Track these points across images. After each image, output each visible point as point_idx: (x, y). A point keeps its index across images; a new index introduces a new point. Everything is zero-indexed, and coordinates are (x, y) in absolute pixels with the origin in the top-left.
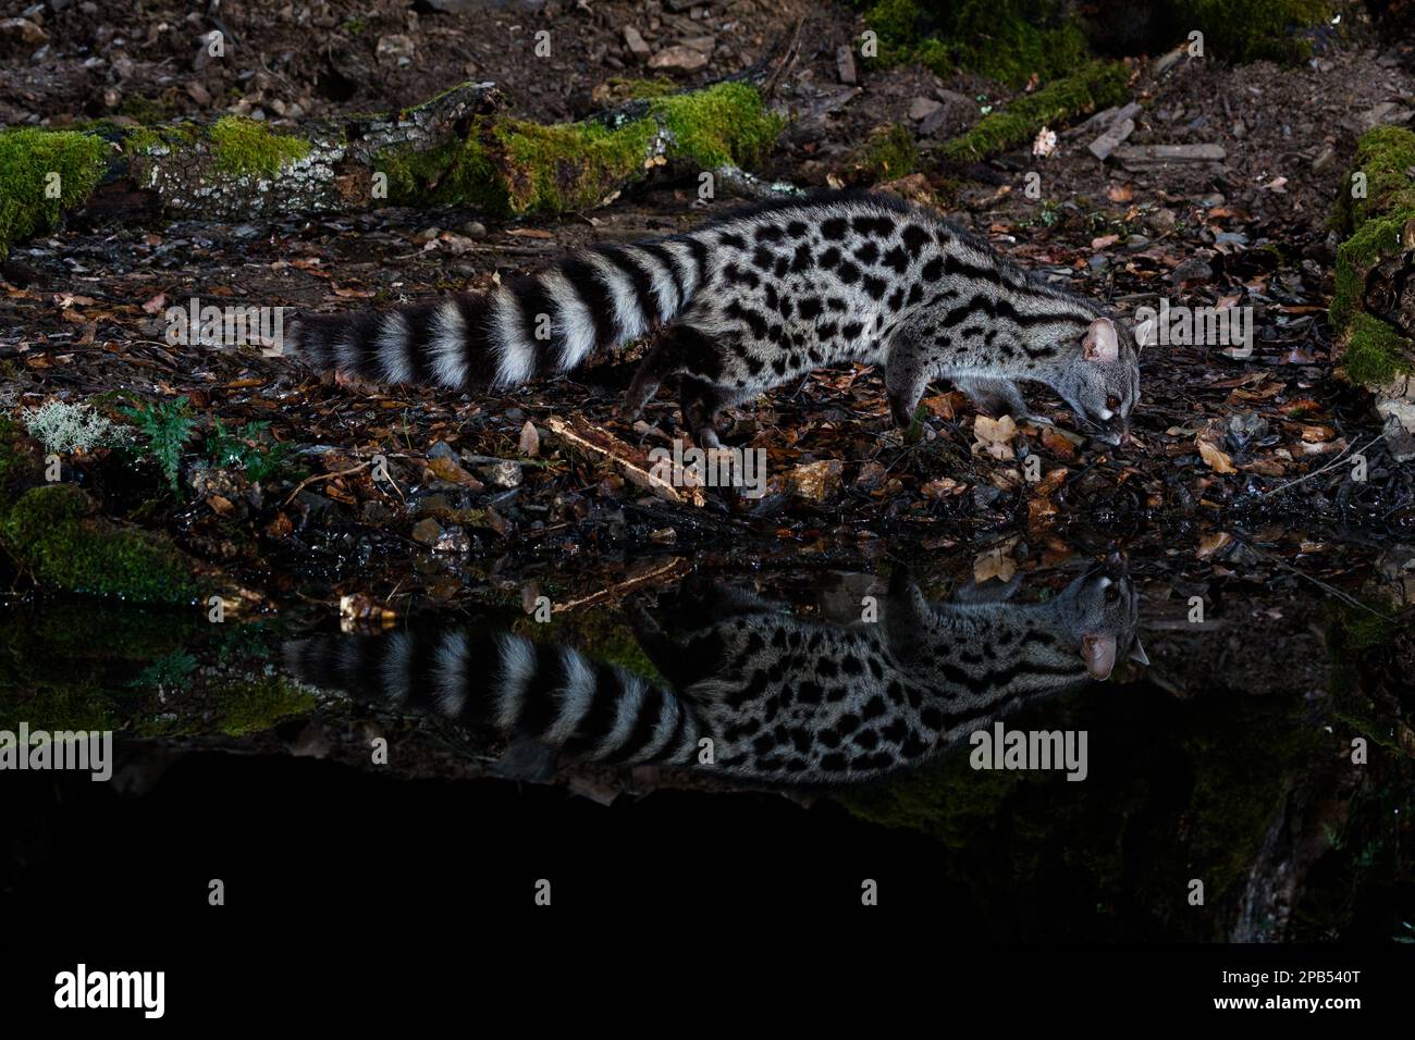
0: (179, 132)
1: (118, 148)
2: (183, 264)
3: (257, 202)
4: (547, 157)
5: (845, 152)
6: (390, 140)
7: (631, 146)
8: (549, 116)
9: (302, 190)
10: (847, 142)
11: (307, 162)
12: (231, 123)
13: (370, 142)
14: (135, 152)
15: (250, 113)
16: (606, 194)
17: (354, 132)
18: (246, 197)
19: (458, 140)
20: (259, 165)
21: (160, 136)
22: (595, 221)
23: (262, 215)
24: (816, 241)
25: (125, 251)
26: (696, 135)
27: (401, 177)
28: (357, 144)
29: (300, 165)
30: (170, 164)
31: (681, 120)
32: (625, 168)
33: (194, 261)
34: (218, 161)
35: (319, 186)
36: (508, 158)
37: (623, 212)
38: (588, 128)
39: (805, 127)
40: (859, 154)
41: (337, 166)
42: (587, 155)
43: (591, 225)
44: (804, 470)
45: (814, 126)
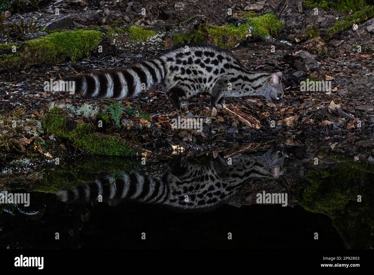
0: (121, 30)
1: (105, 34)
2: (122, 65)
3: (142, 48)
4: (219, 35)
5: (300, 32)
6: (177, 31)
7: (242, 31)
8: (220, 23)
9: (154, 45)
10: (301, 29)
11: (155, 37)
12: (134, 27)
13: (172, 31)
14: (109, 35)
15: (140, 24)
16: (236, 44)
17: (168, 29)
18: (139, 47)
19: (195, 31)
20: (142, 38)
21: (116, 31)
22: (233, 52)
23: (143, 51)
24: (193, 57)
25: (107, 62)
26: (260, 28)
27: (180, 41)
28: (168, 32)
29: (153, 38)
30: (119, 38)
31: (256, 24)
32: (241, 37)
33: (125, 64)
34: (131, 37)
35: (158, 44)
36: (209, 35)
37: (240, 49)
38: (231, 26)
39: (289, 25)
40: (304, 32)
41: (163, 38)
42: (230, 34)
43: (232, 53)
44: (288, 119)
45: (291, 25)
